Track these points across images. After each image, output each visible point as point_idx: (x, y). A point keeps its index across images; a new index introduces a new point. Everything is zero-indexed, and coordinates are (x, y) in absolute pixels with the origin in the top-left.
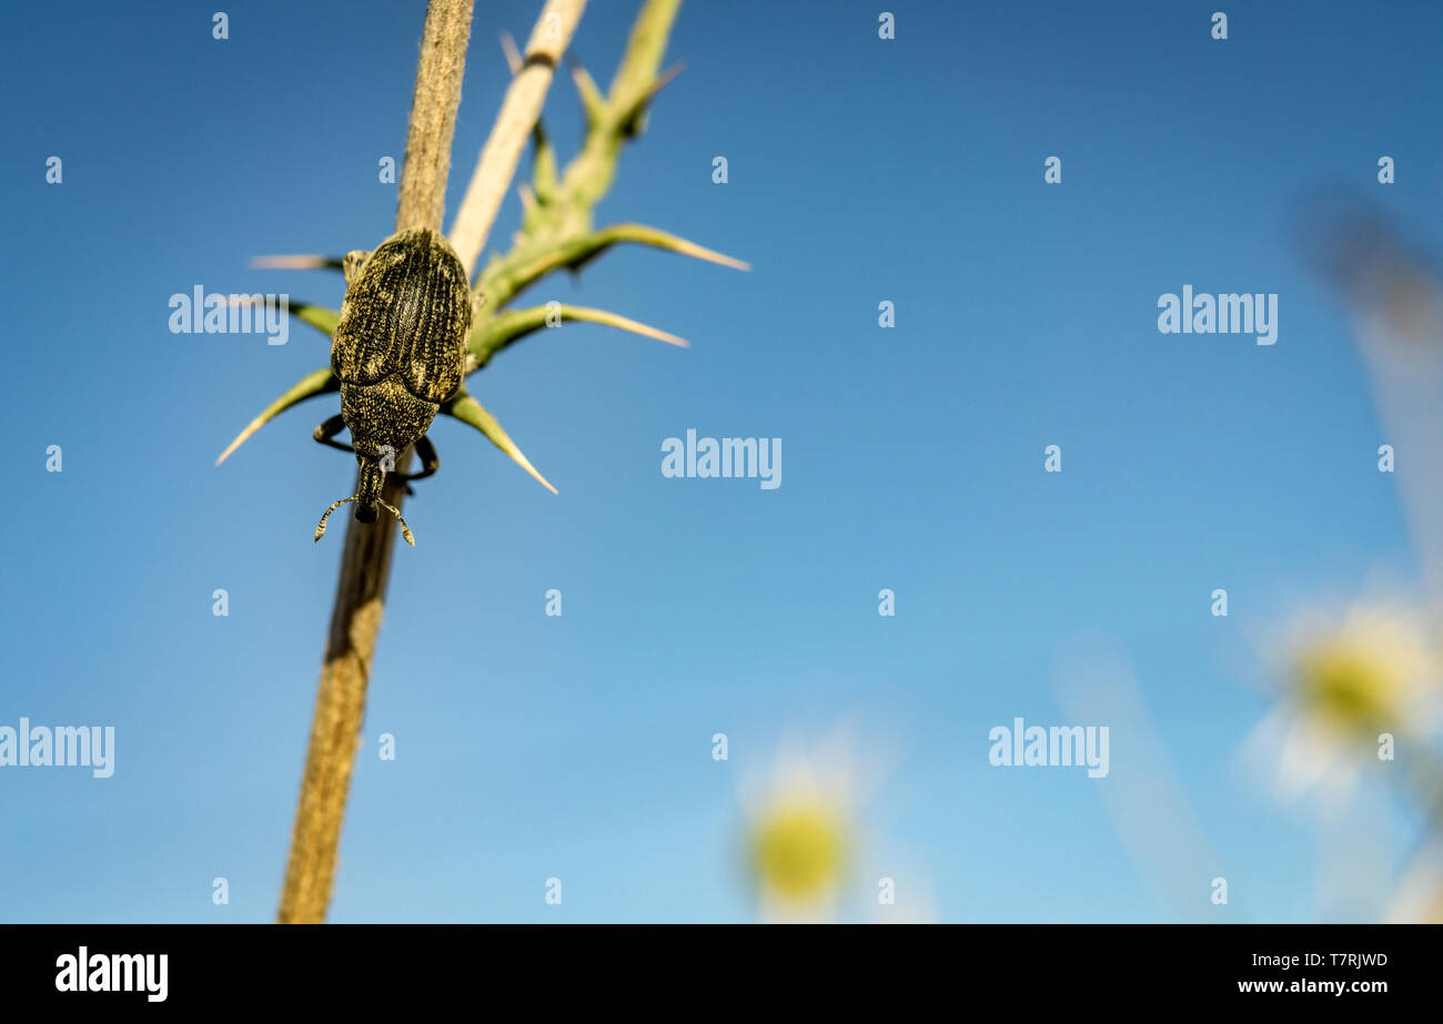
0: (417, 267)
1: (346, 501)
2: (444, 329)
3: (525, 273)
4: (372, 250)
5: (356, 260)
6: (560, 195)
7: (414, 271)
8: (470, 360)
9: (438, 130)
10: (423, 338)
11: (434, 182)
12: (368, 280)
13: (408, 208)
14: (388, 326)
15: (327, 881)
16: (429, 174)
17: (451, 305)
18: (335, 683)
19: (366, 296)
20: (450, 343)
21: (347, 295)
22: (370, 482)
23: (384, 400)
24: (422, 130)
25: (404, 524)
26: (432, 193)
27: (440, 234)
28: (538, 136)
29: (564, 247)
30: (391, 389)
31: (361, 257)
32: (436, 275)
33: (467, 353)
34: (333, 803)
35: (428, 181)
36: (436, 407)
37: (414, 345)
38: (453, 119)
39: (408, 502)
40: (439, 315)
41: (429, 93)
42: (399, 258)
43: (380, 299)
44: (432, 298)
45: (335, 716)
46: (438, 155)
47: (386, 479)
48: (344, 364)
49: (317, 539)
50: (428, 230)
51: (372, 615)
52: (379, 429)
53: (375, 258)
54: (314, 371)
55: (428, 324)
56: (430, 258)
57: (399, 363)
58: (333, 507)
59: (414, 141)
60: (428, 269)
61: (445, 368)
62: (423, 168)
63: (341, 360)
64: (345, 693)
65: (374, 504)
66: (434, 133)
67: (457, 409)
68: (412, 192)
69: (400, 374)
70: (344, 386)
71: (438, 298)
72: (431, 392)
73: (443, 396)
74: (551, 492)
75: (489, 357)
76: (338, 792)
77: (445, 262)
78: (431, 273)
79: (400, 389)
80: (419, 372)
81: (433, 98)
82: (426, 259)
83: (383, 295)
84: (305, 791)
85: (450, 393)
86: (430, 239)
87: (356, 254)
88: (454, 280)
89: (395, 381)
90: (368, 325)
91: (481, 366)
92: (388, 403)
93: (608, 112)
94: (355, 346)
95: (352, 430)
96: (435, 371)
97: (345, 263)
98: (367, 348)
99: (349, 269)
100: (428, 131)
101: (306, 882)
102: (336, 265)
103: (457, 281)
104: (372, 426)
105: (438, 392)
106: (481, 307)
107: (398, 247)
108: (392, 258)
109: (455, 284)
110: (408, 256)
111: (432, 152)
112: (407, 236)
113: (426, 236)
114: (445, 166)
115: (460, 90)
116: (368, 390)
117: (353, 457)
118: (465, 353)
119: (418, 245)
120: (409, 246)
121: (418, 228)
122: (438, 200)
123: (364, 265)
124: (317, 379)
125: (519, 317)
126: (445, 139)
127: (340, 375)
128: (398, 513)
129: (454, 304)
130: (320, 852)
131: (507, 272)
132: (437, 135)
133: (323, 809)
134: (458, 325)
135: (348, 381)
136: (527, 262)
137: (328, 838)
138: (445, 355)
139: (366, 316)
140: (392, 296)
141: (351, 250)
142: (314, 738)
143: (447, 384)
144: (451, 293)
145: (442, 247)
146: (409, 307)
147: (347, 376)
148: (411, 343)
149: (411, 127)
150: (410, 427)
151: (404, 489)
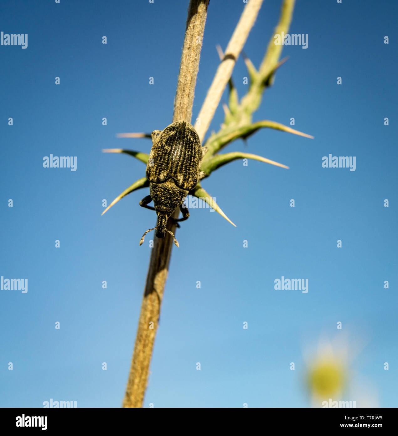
0: (180, 136)
1: (152, 229)
2: (191, 160)
3: (225, 140)
4: (163, 130)
5: (156, 134)
6: (239, 109)
7: (179, 138)
8: (202, 174)
9: (189, 82)
10: (182, 165)
11: (188, 103)
12: (161, 141)
13: (177, 113)
14: (168, 160)
15: (145, 380)
16: (186, 100)
17: (193, 152)
18: (149, 302)
19: (160, 148)
20: (193, 166)
21: (152, 148)
22: (161, 222)
23: (166, 189)
24: (183, 82)
25: (175, 238)
26: (187, 108)
27: (190, 123)
28: (230, 85)
29: (241, 129)
30: (169, 185)
31: (158, 132)
32: (187, 140)
33: (200, 171)
34: (147, 349)
35: (185, 103)
36: (187, 192)
37: (179, 168)
38: (195, 78)
39: (178, 230)
40: (188, 155)
41: (186, 68)
42: (173, 133)
43: (165, 149)
44: (186, 148)
45: (149, 315)
46: (189, 92)
47: (168, 220)
48: (151, 175)
49: (141, 245)
50: (185, 122)
51: (163, 275)
52: (165, 200)
53: (164, 133)
54: (140, 178)
55: (184, 159)
56: (185, 133)
57: (173, 174)
58: (147, 232)
59: (180, 87)
60: (185, 137)
61: (191, 176)
62: (184, 97)
63: (150, 173)
64: (153, 306)
65: (163, 231)
66: (188, 84)
67: (196, 193)
68: (179, 107)
69: (173, 179)
70: (151, 184)
71: (188, 149)
72: (185, 186)
73: (190, 188)
74: (234, 226)
75: (210, 173)
76: (150, 345)
77: (191, 134)
78: (185, 139)
79: (173, 185)
80: (181, 178)
81: (187, 70)
82: (184, 133)
83: (166, 147)
84: (137, 344)
85: (193, 187)
86: (186, 125)
87: (156, 131)
88: (195, 142)
89: (171, 182)
90: (161, 159)
91: (206, 176)
92: (168, 190)
93: (259, 76)
94: (155, 168)
95: (154, 201)
96: (187, 178)
97: (152, 135)
98: (160, 169)
99: (154, 137)
100: (185, 83)
101: (137, 381)
102: (149, 136)
103: (196, 142)
104: (162, 199)
105: (188, 186)
106: (206, 153)
107: (173, 129)
108: (170, 133)
109: (195, 143)
110: (177, 132)
111: (187, 91)
112: (177, 124)
113: (184, 124)
114: (192, 97)
115: (198, 66)
116: (160, 185)
117: (155, 212)
118: (199, 170)
119: (181, 128)
120: (177, 128)
121: (181, 121)
122: (190, 110)
123: (160, 136)
124: (142, 181)
125: (222, 157)
126: (192, 87)
127: (149, 179)
128: (172, 234)
129: (195, 151)
130: (142, 369)
131: (217, 139)
132: (189, 84)
133: (144, 352)
134: (196, 159)
135: (152, 181)
136: (226, 136)
137: (146, 363)
138: (191, 171)
139: (160, 156)
140: (170, 148)
141: (154, 130)
142: (140, 323)
143: (192, 183)
144: (194, 147)
145: (190, 128)
146: (177, 152)
147: (152, 180)
148: (177, 166)
149: (179, 81)
150: (177, 200)
151: (176, 225)
